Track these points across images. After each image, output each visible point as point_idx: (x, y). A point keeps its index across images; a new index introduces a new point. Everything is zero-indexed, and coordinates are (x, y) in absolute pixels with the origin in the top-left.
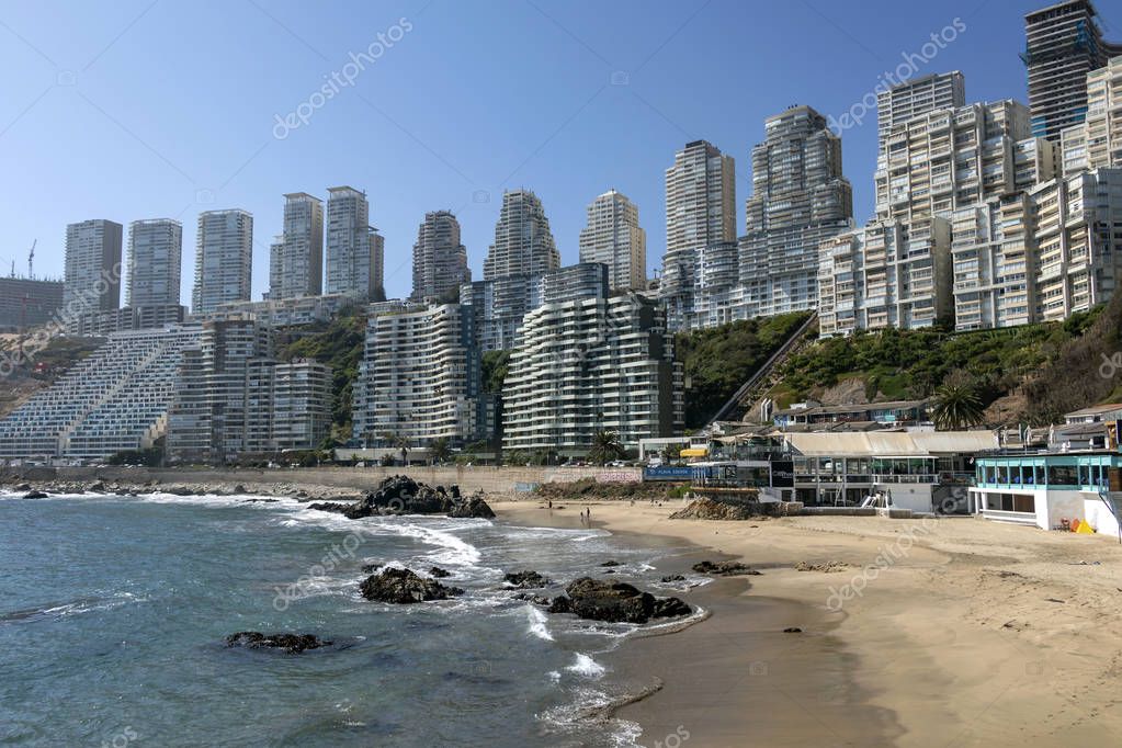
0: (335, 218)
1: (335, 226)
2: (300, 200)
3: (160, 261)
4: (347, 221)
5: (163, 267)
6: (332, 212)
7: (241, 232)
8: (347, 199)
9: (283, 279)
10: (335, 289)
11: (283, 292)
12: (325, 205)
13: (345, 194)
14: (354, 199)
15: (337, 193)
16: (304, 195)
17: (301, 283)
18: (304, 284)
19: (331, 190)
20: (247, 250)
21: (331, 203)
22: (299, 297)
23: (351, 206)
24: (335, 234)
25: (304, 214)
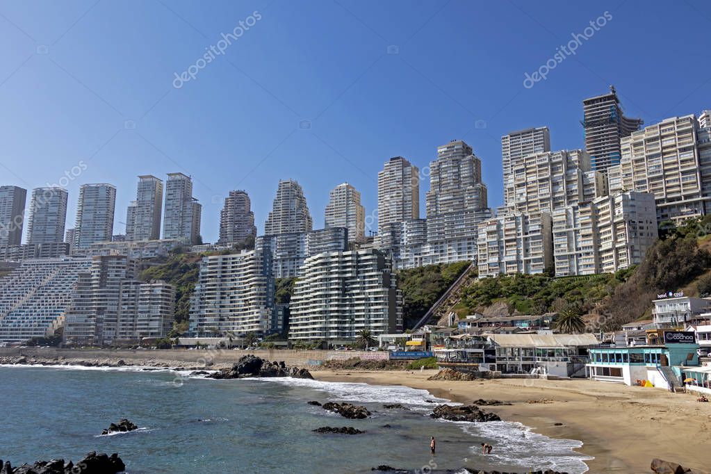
0: (172, 192)
1: (171, 197)
2: (148, 180)
3: (52, 214)
4: (179, 194)
5: (54, 218)
6: (169, 188)
7: (108, 199)
8: (179, 181)
9: (135, 229)
10: (168, 236)
11: (135, 237)
12: (164, 183)
13: (178, 177)
14: (184, 181)
15: (173, 176)
16: (152, 177)
17: (147, 232)
18: (149, 232)
19: (169, 175)
20: (111, 209)
21: (169, 183)
22: (146, 240)
23: (181, 185)
24: (171, 202)
25: (151, 188)
